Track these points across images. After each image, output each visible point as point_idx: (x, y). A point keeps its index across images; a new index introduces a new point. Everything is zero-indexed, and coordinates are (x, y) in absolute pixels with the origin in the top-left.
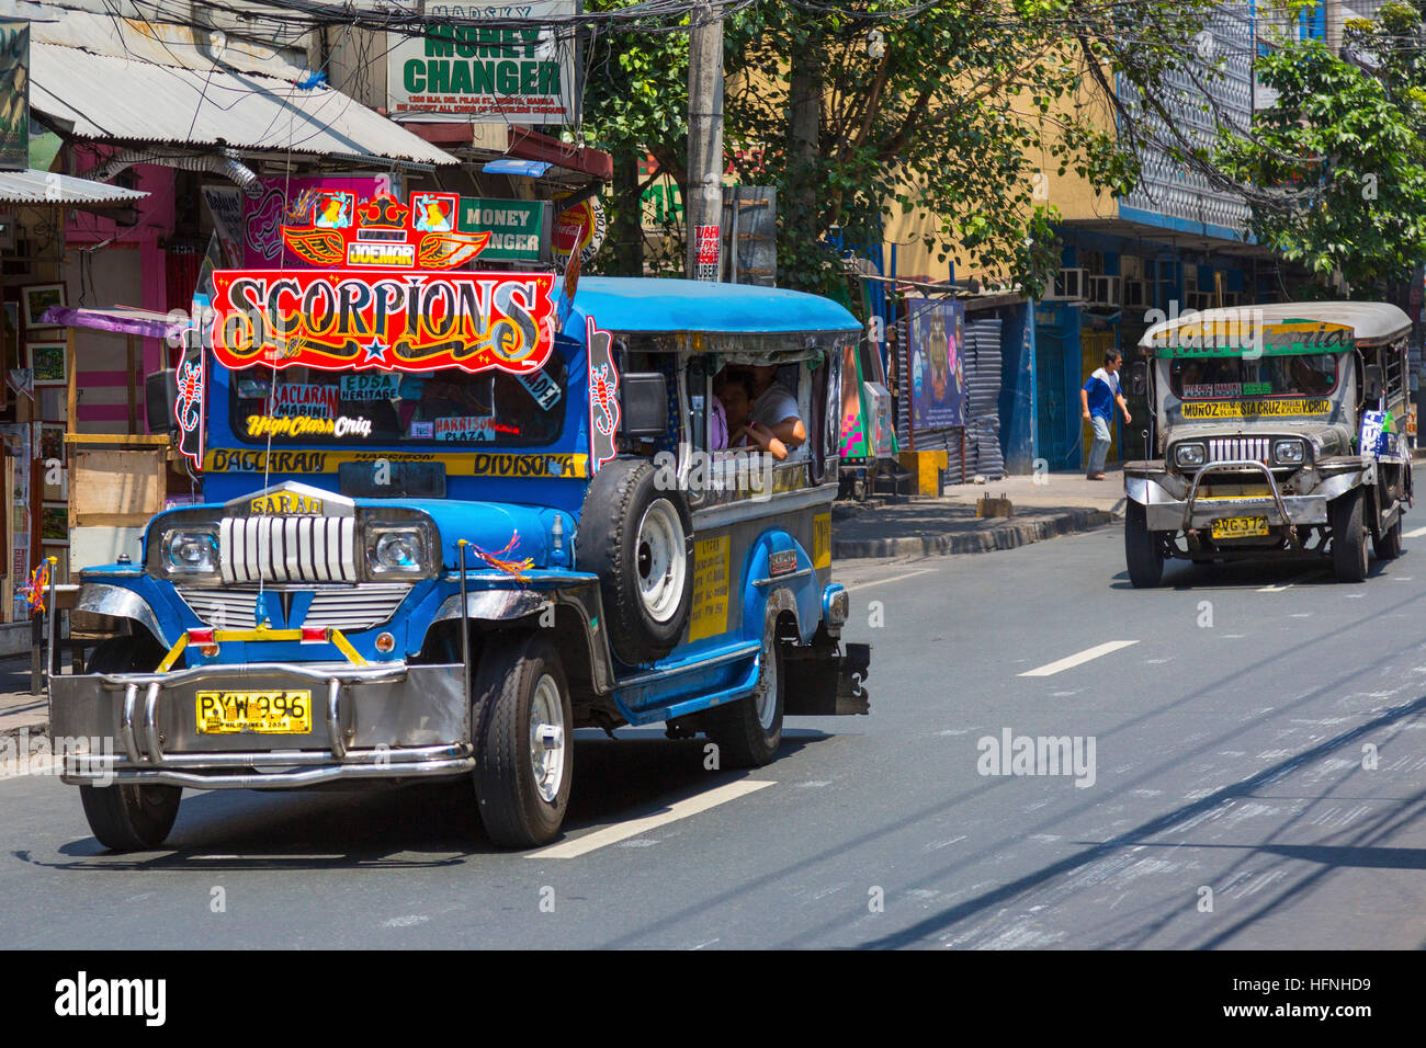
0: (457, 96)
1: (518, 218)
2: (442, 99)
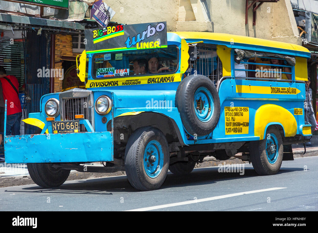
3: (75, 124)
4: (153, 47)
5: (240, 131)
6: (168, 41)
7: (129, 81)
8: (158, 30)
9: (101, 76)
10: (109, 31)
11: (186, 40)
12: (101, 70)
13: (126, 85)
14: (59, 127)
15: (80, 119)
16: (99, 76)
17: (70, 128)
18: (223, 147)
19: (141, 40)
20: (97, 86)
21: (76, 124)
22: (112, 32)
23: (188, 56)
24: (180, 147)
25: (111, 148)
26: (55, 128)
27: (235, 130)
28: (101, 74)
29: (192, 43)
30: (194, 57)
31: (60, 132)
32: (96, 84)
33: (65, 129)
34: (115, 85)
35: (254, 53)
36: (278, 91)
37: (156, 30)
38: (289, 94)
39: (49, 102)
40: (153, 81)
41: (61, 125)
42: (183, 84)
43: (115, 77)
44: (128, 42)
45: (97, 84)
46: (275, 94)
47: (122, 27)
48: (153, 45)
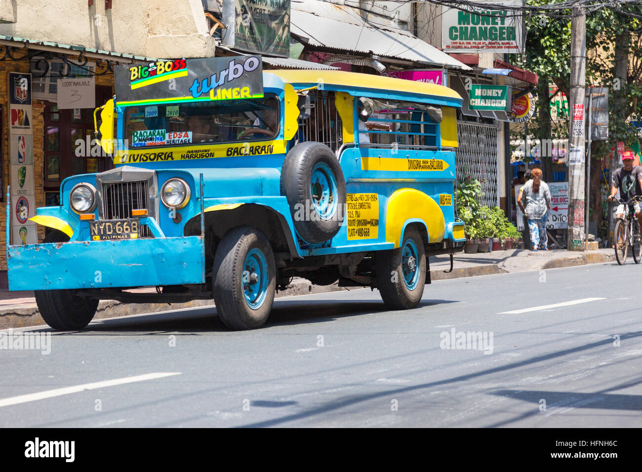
0: (471, 42)
1: (497, 93)
2: (465, 43)
3: (132, 225)
4: (238, 97)
5: (367, 233)
6: (264, 86)
7: (192, 151)
8: (247, 68)
9: (142, 144)
10: (161, 70)
11: (294, 85)
12: (141, 133)
13: (187, 159)
14: (102, 230)
15: (140, 217)
16: (137, 144)
17: (123, 231)
18: (337, 262)
19: (217, 85)
20: (135, 160)
21: (134, 225)
22: (165, 71)
23: (297, 113)
24: (287, 261)
25: (200, 263)
26: (96, 232)
27: (360, 233)
28: (140, 140)
29: (302, 90)
30: (306, 113)
31: (105, 239)
32: (134, 158)
33: (113, 232)
34: (167, 159)
35: (386, 104)
36: (419, 166)
37: (244, 69)
38: (433, 170)
39: (79, 189)
40: (237, 152)
41: (107, 227)
42: (293, 157)
43: (167, 145)
44: (194, 89)
45: (136, 158)
46: (413, 170)
47: (184, 63)
48: (239, 93)
